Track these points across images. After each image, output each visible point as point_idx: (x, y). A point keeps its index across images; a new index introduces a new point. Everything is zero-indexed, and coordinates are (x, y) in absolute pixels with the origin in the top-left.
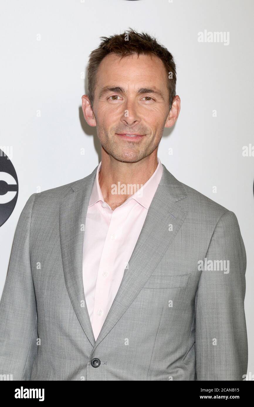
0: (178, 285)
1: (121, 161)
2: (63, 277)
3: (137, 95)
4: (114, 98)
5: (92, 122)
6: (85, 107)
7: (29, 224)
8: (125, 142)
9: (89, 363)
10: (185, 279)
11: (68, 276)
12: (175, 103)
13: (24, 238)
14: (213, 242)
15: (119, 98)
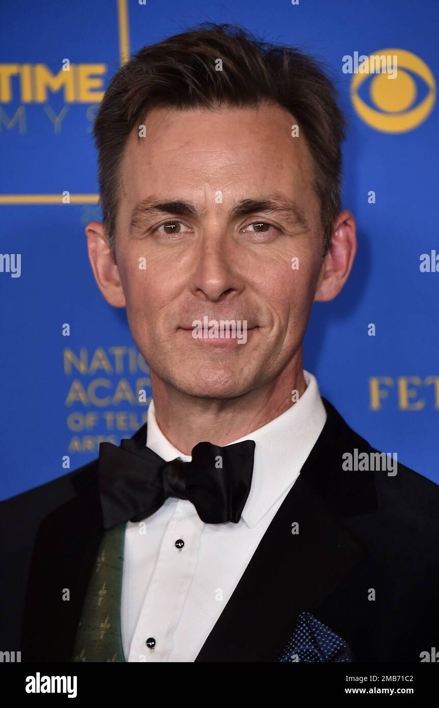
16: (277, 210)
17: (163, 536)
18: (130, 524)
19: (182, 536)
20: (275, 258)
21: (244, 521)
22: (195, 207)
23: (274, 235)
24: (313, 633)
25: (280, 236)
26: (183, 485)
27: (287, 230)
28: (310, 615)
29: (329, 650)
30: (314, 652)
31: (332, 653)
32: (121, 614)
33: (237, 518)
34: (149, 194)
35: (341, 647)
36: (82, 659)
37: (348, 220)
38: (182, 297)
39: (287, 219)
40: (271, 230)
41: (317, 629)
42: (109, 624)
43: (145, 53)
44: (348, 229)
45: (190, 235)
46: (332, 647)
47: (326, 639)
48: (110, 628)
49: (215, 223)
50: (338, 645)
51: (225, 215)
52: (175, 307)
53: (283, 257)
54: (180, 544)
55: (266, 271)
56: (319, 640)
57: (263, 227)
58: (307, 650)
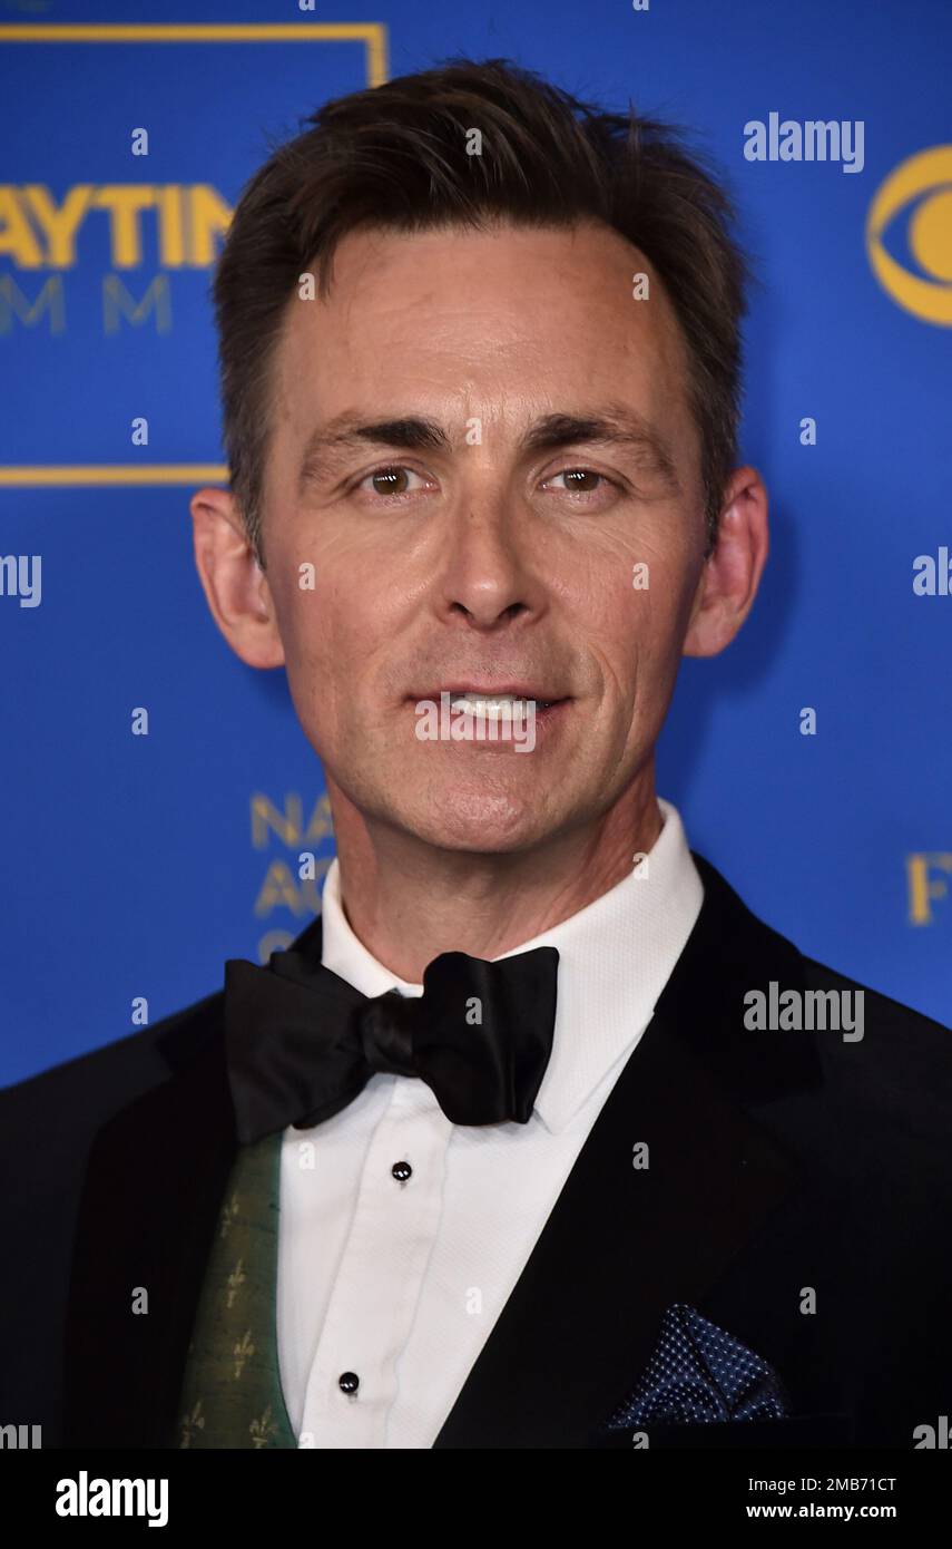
16: (617, 441)
17: (365, 1157)
18: (291, 1130)
19: (407, 1155)
20: (611, 548)
21: (539, 1118)
22: (446, 430)
23: (609, 498)
24: (698, 1346)
25: (621, 502)
26: (408, 1048)
27: (637, 486)
28: (691, 1309)
29: (732, 1383)
30: (702, 1386)
31: (740, 1387)
32: (278, 1325)
33: (525, 1113)
34: (345, 405)
35: (759, 1374)
36: (196, 1420)
37: (752, 486)
38: (416, 629)
39: (638, 461)
40: (602, 488)
41: (705, 1338)
42: (252, 1347)
43: (331, 113)
44: (751, 506)
45: (431, 495)
46: (738, 1375)
47: (726, 1358)
48: (256, 1353)
49: (487, 466)
50: (752, 1370)
51: (509, 449)
52: (400, 651)
53: (628, 546)
54: (402, 1170)
55: (592, 576)
56: (712, 1362)
57: (584, 481)
58: (687, 1384)
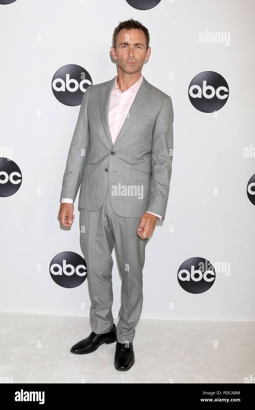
0: (147, 124)
1: (127, 73)
2: (100, 119)
3: (134, 46)
4: (124, 47)
5: (115, 58)
6: (112, 52)
7: (87, 97)
8: (129, 65)
9: (110, 153)
10: (150, 121)
11: (103, 118)
12: (149, 50)
13: (85, 103)
14: (162, 107)
15: (126, 47)
